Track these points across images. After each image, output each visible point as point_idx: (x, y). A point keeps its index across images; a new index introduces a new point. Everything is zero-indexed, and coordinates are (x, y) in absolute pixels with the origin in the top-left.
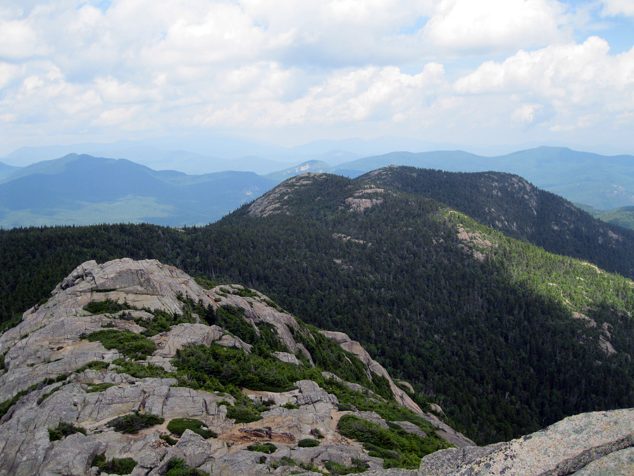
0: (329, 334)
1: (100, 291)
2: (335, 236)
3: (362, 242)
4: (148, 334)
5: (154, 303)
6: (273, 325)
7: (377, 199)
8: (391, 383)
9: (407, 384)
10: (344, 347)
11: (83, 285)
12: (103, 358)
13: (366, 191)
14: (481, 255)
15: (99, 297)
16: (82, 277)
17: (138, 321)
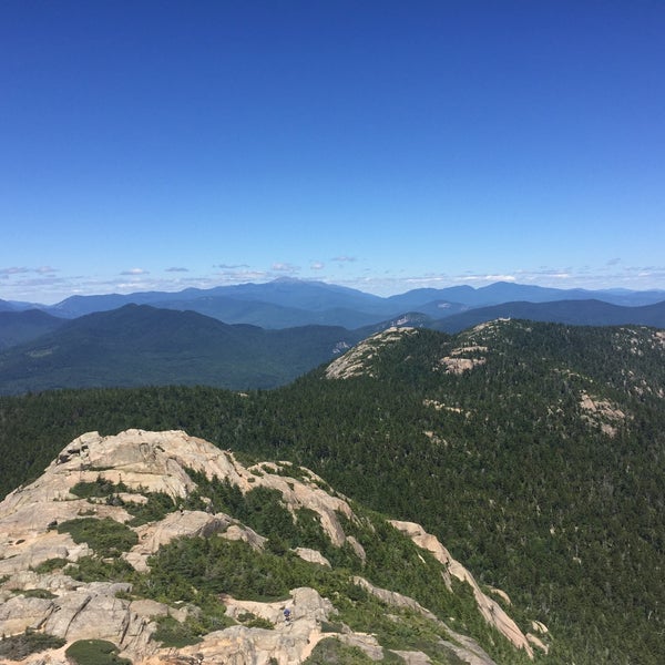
0: (399, 525)
1: (94, 469)
2: (427, 403)
3: (458, 410)
4: (135, 523)
5: (155, 484)
6: (315, 512)
7: (479, 359)
8: (476, 591)
9: (502, 593)
10: (417, 541)
11: (76, 461)
12: (68, 554)
13: (466, 349)
14: (611, 429)
15: (91, 477)
16: (78, 451)
17: (129, 507)
